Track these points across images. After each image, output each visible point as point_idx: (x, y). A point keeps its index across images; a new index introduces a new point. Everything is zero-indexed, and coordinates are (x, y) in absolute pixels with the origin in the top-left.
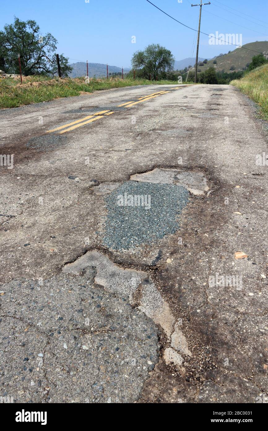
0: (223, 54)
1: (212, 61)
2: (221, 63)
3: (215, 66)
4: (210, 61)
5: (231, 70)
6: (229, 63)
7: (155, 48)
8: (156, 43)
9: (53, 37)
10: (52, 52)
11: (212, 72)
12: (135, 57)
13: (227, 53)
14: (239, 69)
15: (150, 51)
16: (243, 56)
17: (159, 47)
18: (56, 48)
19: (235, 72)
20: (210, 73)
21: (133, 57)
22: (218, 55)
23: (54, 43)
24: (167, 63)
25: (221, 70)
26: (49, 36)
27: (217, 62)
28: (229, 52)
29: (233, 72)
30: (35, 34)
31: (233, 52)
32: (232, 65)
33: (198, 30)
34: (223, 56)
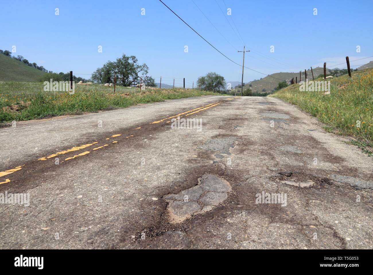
0: (256, 80)
1: (249, 84)
2: (255, 86)
3: (251, 88)
4: (247, 84)
5: (263, 91)
6: (261, 86)
7: (213, 74)
8: (213, 72)
9: (146, 66)
10: (145, 75)
11: (249, 92)
12: (199, 80)
13: (259, 79)
14: (269, 91)
15: (209, 76)
16: (271, 82)
17: (215, 74)
18: (148, 72)
19: (266, 93)
20: (248, 93)
21: (198, 80)
22: (253, 80)
23: (147, 69)
24: (221, 84)
25: (256, 91)
26: (145, 65)
27: (253, 86)
28: (261, 79)
29: (265, 93)
30: (135, 64)
31: (263, 79)
32: (264, 88)
33: (242, 65)
34: (257, 81)
